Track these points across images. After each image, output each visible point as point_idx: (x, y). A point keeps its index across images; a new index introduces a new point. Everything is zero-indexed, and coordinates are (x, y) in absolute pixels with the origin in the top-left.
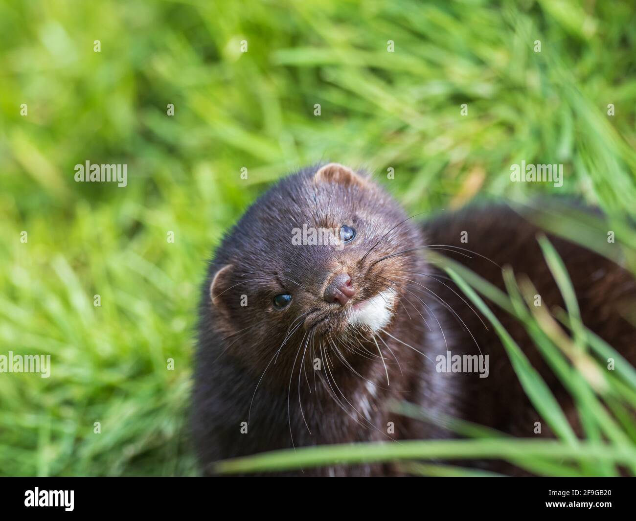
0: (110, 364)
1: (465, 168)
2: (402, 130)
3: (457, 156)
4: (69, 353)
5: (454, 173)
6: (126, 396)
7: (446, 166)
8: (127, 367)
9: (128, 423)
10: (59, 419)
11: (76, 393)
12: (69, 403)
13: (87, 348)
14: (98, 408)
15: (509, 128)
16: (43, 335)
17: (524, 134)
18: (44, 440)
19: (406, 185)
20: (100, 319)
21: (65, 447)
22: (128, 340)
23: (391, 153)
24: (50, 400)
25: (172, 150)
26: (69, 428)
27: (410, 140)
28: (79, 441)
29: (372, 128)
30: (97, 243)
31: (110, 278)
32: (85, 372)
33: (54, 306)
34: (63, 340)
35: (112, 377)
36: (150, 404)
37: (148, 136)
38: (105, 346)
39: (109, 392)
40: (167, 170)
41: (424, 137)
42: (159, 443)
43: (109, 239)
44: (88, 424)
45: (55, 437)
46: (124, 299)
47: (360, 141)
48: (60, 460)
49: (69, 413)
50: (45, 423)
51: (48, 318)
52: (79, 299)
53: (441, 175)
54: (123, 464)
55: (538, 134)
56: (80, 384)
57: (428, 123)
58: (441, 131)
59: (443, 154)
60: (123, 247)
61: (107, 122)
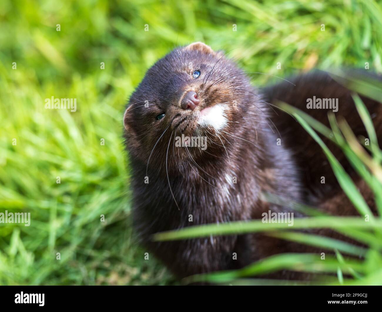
0: (92, 170)
1: (306, 53)
2: (268, 30)
3: (301, 46)
4: (68, 164)
5: (299, 56)
6: (102, 190)
7: (295, 52)
8: (102, 173)
9: (103, 206)
10: (62, 203)
11: (72, 188)
12: (68, 194)
13: (79, 161)
14: (86, 197)
15: (333, 29)
16: (53, 153)
17: (341, 33)
18: (53, 216)
19: (270, 64)
20: (87, 144)
21: (66, 220)
22: (104, 156)
23: (261, 45)
24: (57, 192)
25: (130, 43)
26: (68, 209)
27: (272, 36)
28: (74, 216)
29: (250, 29)
30: (85, 98)
31: (93, 119)
32: (77, 175)
33: (59, 136)
34: (65, 157)
35: (94, 178)
36: (116, 195)
37: (115, 34)
38: (90, 160)
39: (93, 187)
40: (127, 54)
41: (282, 34)
42: (122, 218)
43: (92, 96)
44: (79, 206)
45: (59, 214)
46: (101, 131)
47: (243, 37)
48: (63, 227)
49: (68, 199)
50: (53, 206)
51: (56, 143)
52: (74, 132)
53: (291, 58)
54: (100, 231)
55: (350, 33)
56: (75, 182)
57: (284, 26)
58: (292, 31)
59: (293, 44)
60: (100, 101)
61: (91, 25)
